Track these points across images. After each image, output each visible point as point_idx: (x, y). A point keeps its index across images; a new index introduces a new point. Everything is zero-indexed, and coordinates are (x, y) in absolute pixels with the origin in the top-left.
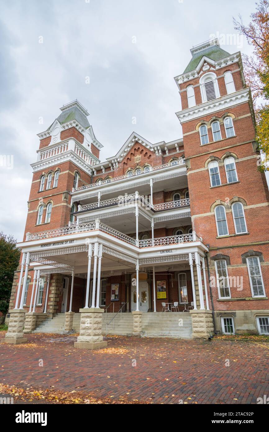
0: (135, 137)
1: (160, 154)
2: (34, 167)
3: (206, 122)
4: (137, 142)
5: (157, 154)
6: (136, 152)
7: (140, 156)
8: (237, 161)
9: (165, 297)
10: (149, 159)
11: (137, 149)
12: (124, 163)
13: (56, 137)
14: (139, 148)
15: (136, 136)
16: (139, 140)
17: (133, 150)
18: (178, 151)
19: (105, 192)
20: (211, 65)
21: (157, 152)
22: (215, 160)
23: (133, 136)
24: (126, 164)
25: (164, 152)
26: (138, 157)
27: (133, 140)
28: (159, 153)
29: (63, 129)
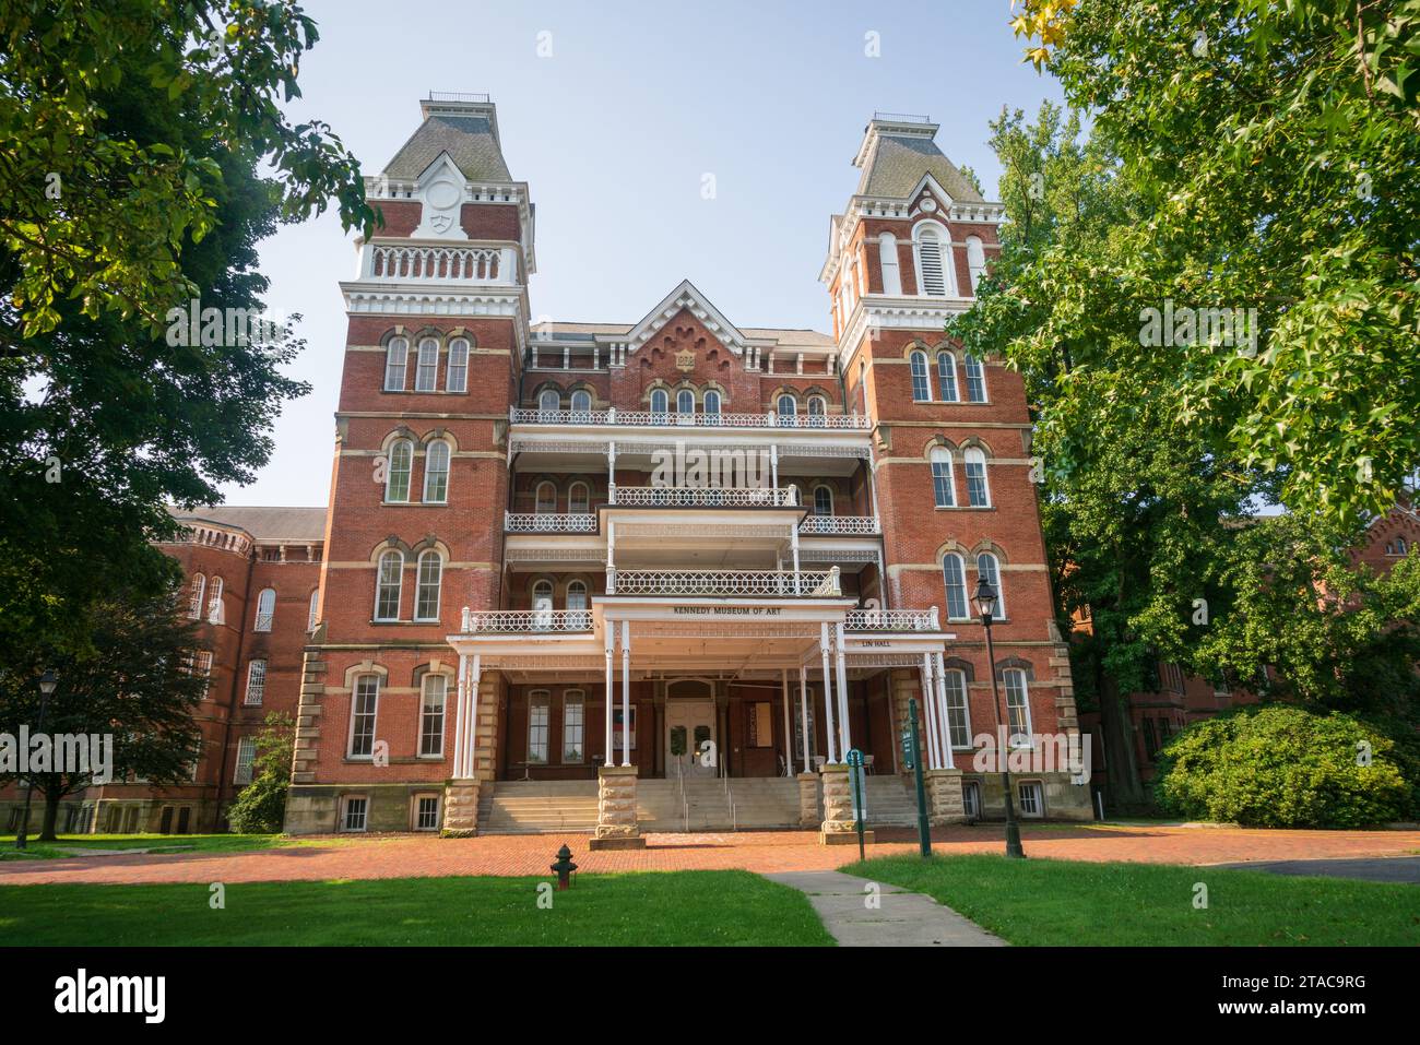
0: (686, 296)
1: (757, 367)
2: (354, 296)
3: (926, 347)
4: (685, 311)
5: (748, 367)
6: (681, 340)
7: (693, 355)
8: (992, 462)
9: (770, 744)
10: (720, 370)
11: (685, 329)
12: (644, 360)
13: (446, 214)
14: (691, 330)
15: (691, 292)
16: (696, 306)
17: (674, 328)
18: (800, 373)
19: (632, 446)
20: (940, 205)
21: (749, 360)
22: (945, 445)
23: (681, 292)
24: (650, 365)
25: (764, 364)
26: (685, 358)
27: (681, 303)
28: (753, 365)
29: (469, 199)
